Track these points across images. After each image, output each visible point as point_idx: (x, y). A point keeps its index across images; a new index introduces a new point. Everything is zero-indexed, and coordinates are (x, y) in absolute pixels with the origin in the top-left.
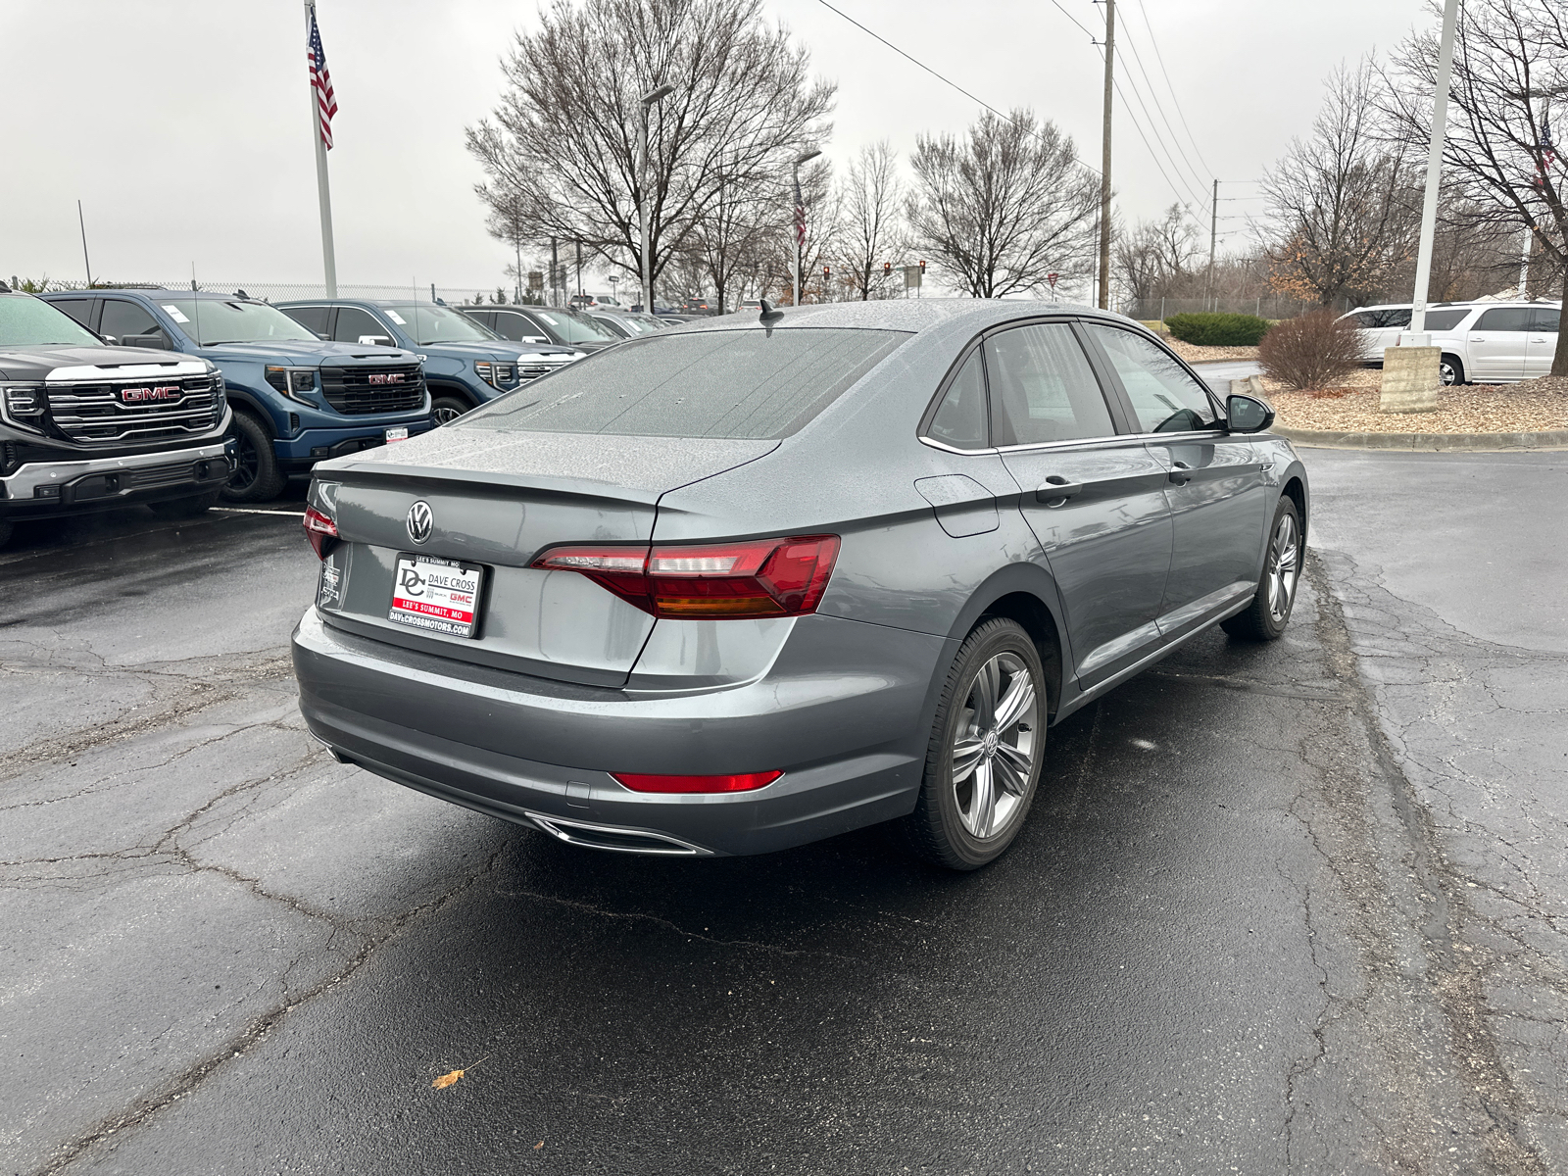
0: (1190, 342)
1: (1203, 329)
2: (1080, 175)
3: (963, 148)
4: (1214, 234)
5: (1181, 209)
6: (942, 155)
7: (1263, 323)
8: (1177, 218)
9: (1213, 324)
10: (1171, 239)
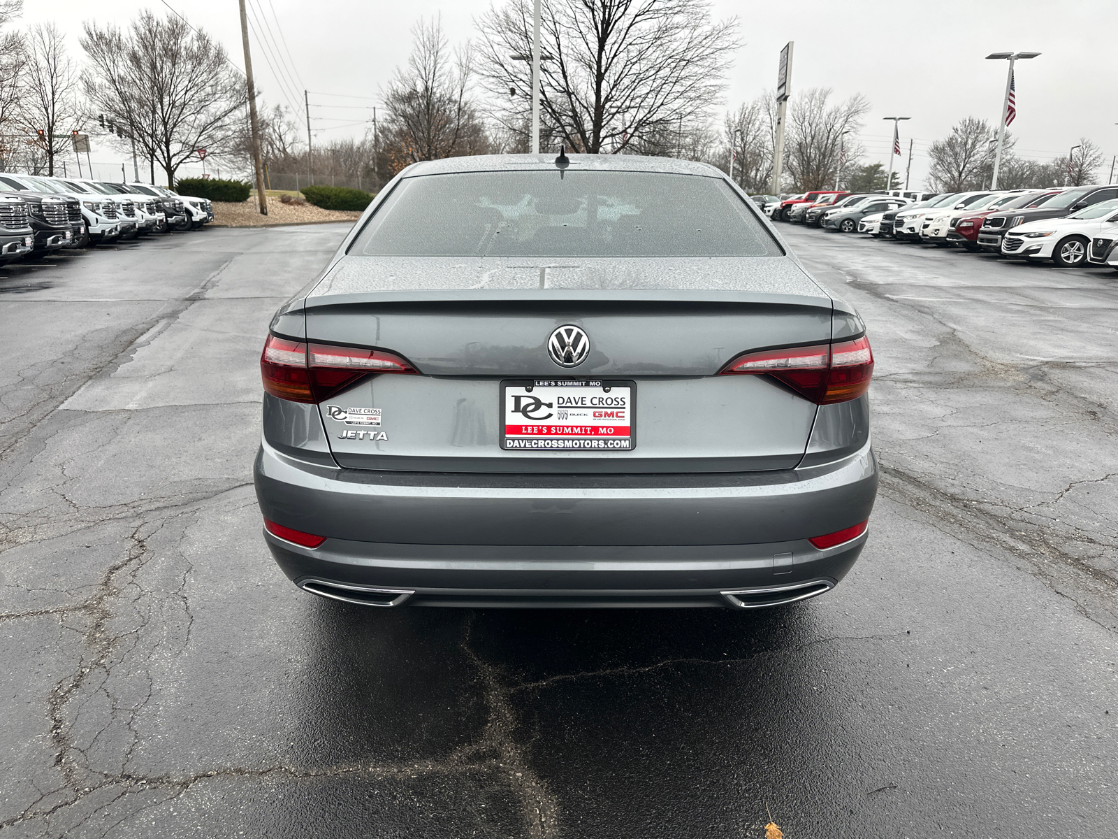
0: (321, 207)
1: (329, 198)
2: (232, 75)
3: (129, 40)
4: (309, 130)
5: (283, 109)
6: (108, 44)
7: (367, 195)
8: (281, 116)
9: (336, 195)
10: (278, 131)
